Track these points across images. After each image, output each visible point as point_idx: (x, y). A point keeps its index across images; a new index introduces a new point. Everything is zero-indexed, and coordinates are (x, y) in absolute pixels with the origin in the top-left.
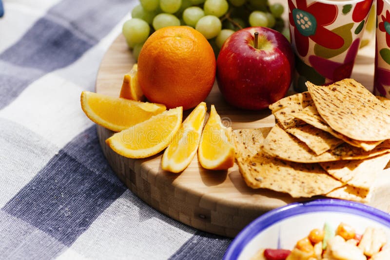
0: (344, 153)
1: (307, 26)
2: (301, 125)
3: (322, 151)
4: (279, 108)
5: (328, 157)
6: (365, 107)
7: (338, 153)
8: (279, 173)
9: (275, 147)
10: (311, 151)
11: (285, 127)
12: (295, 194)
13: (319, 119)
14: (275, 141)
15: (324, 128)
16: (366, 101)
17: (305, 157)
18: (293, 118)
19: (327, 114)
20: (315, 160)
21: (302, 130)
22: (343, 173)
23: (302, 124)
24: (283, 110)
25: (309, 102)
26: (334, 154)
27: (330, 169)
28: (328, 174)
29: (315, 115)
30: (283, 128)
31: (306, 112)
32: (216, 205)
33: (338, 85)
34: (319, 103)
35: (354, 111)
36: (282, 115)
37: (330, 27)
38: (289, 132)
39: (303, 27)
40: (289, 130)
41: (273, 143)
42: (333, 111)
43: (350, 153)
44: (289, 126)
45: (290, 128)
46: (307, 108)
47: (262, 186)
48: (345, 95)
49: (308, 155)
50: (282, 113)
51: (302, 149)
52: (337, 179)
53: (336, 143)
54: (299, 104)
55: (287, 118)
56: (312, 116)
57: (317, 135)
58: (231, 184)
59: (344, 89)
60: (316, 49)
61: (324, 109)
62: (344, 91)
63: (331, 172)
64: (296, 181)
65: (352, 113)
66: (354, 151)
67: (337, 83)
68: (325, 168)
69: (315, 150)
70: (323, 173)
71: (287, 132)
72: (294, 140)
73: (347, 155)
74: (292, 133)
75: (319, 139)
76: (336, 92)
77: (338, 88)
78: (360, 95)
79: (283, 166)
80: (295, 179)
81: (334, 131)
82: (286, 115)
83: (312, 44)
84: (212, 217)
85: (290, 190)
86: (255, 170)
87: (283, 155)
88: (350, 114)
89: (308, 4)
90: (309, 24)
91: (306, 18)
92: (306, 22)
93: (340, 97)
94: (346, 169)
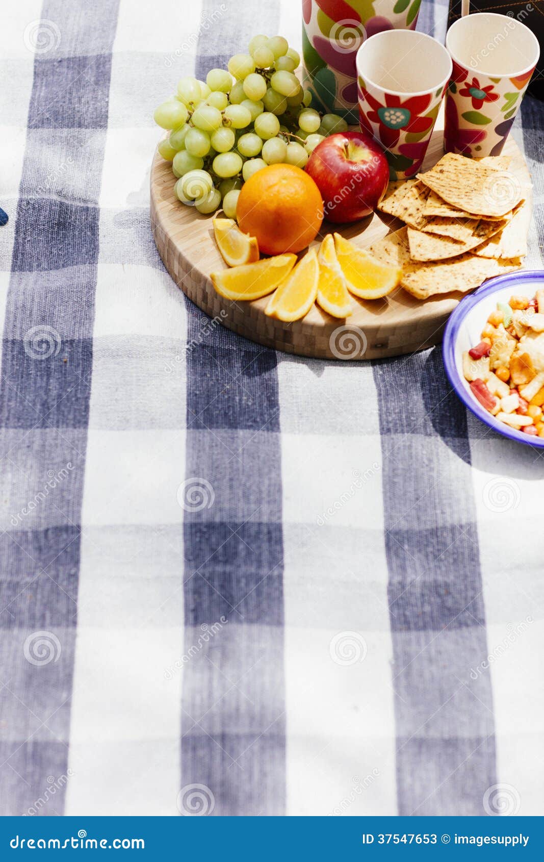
0: (487, 231)
1: (399, 120)
2: (433, 219)
3: (468, 237)
4: (405, 211)
5: (475, 241)
6: (480, 177)
7: (482, 233)
8: (435, 274)
9: (422, 251)
10: (455, 241)
11: (419, 228)
12: (464, 289)
13: (449, 207)
14: (419, 246)
15: (461, 215)
16: (475, 170)
17: (455, 250)
18: (421, 216)
19: (456, 200)
20: (465, 249)
21: (437, 225)
22: (491, 249)
23: (431, 218)
24: (409, 212)
25: (426, 193)
26: (479, 236)
27: (479, 251)
28: (478, 256)
29: (441, 205)
30: (417, 229)
31: (431, 205)
32: (394, 329)
33: (442, 165)
34: (443, 192)
35: (475, 186)
36: (411, 217)
37: (422, 115)
38: (425, 231)
39: (394, 122)
40: (425, 229)
41: (419, 249)
42: (459, 195)
43: (491, 228)
44: (422, 225)
45: (425, 226)
46: (430, 201)
47: (431, 294)
48: (455, 173)
49: (457, 247)
50: (410, 215)
51: (447, 243)
52: (490, 258)
53: (476, 225)
54: (417, 199)
55: (416, 218)
56: (439, 207)
57: (453, 223)
58: (396, 304)
59: (450, 167)
60: (407, 138)
61: (450, 196)
62: (451, 169)
63: (479, 253)
64: (457, 276)
65: (475, 190)
66: (492, 224)
67: (439, 163)
68: (473, 252)
69: (462, 239)
70: (472, 257)
71: (423, 232)
72: (434, 237)
73: (490, 232)
74: (430, 231)
75: (457, 226)
76: (445, 174)
77: (444, 168)
78: (465, 167)
79: (435, 266)
80: (455, 275)
81: (471, 214)
82: (414, 215)
83: (403, 134)
84: (389, 342)
85: (457, 287)
86: (413, 281)
87: (434, 257)
88: (474, 191)
89: (402, 100)
90: (403, 117)
91: (398, 114)
92: (398, 117)
93: (453, 176)
94: (491, 245)
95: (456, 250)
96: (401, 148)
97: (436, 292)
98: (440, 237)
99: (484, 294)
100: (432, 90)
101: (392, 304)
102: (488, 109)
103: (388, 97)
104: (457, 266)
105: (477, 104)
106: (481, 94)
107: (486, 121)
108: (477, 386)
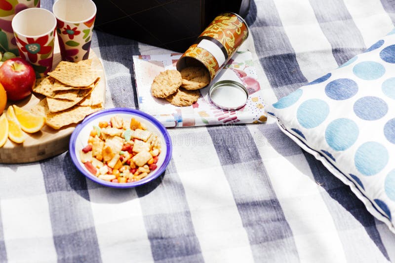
0: (83, 94)
1: (35, 49)
2: (58, 92)
3: (75, 98)
4: (44, 90)
5: (79, 99)
6: (77, 70)
7: (81, 95)
8: (62, 117)
9: (55, 107)
10: (69, 101)
11: (52, 97)
12: (76, 121)
14: (53, 105)
15: (70, 88)
16: (75, 67)
18: (52, 91)
19: (67, 82)
20: (74, 103)
21: (60, 94)
22: (86, 102)
24: (46, 90)
25: (53, 81)
26: (80, 97)
29: (61, 85)
30: (51, 98)
31: (56, 86)
32: (46, 145)
34: (60, 79)
35: (76, 74)
37: (46, 45)
39: (33, 51)
41: (53, 107)
42: (68, 80)
43: (85, 92)
45: (54, 96)
46: (55, 84)
47: (61, 126)
49: (70, 103)
50: (47, 92)
51: (65, 102)
52: (87, 106)
53: (78, 92)
54: (49, 84)
58: (46, 133)
60: (41, 57)
61: (64, 80)
62: (63, 68)
63: (81, 105)
67: (58, 66)
69: (72, 99)
70: (78, 107)
71: (54, 99)
73: (85, 95)
75: (69, 94)
76: (61, 71)
77: (60, 69)
78: (70, 66)
79: (61, 113)
80: (71, 116)
81: (75, 87)
82: (49, 92)
83: (39, 56)
84: (45, 151)
85: (73, 121)
86: (52, 122)
87: (61, 109)
88: (75, 77)
89: (35, 40)
90: (37, 48)
91: (35, 46)
92: (35, 48)
93: (65, 71)
94: (87, 100)
95: (70, 105)
96: (40, 62)
97: (63, 125)
98: (62, 100)
99: (86, 123)
100: (48, 33)
101: (45, 133)
102: (77, 39)
103: (28, 39)
104: (72, 112)
105: (71, 37)
106: (72, 32)
107: (77, 44)
108: (88, 165)
